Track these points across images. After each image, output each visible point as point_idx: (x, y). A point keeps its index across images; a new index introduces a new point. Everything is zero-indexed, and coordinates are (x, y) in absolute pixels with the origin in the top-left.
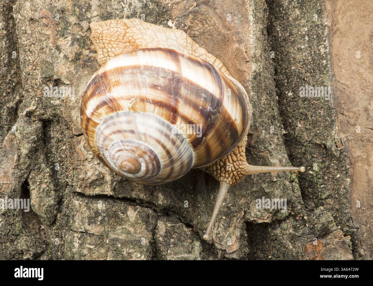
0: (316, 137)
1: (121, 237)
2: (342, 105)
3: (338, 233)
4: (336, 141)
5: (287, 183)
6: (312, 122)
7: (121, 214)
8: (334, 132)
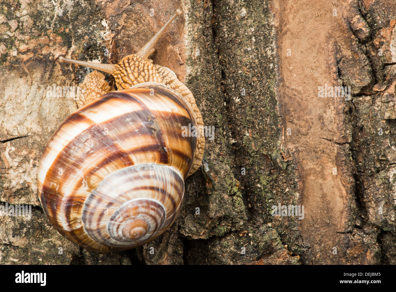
0: (263, 147)
1: (42, 251)
2: (291, 113)
3: (282, 253)
4: (281, 151)
5: (226, 196)
6: (259, 130)
7: (48, 226)
8: (280, 141)
